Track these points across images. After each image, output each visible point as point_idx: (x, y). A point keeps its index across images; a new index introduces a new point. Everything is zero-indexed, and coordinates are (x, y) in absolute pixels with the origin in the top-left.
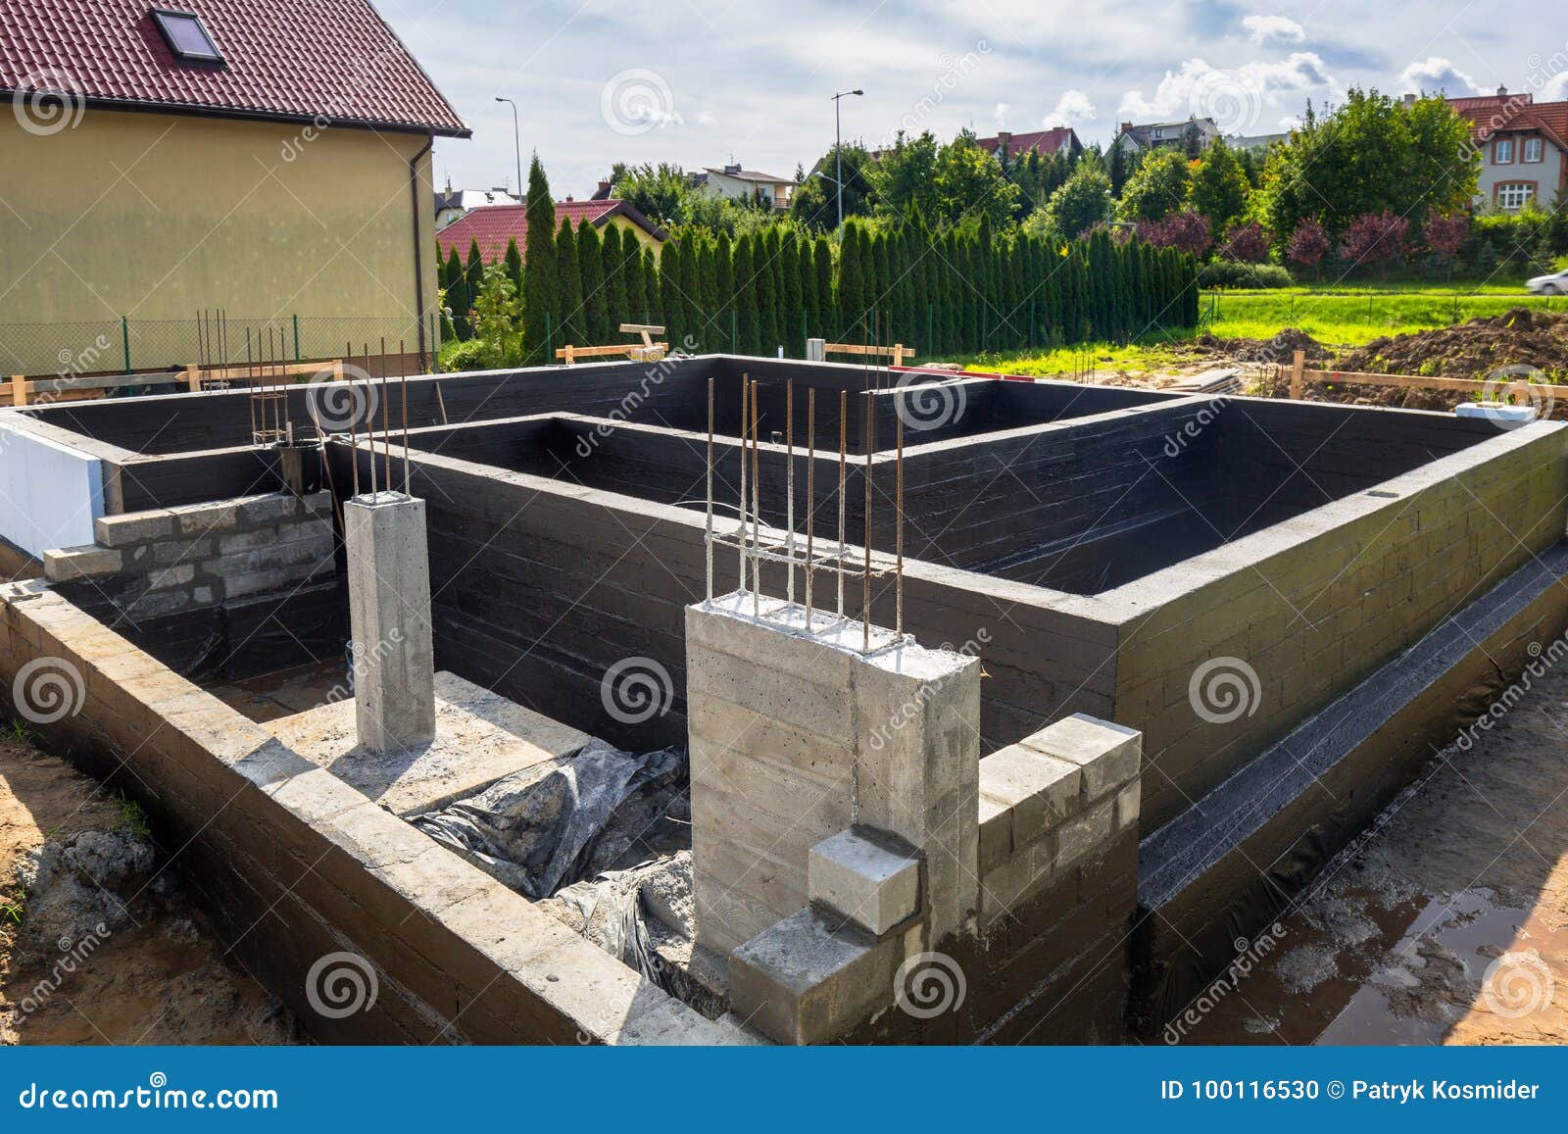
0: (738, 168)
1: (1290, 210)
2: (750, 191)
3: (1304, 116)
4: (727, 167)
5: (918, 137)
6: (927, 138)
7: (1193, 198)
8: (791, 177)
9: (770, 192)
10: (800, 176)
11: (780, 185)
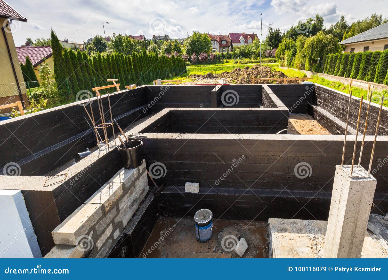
0: (68, 40)
1: (189, 52)
2: (73, 46)
3: (187, 35)
4: (64, 40)
5: (118, 35)
6: (120, 35)
7: (174, 50)
8: (82, 43)
9: (78, 46)
10: (84, 43)
11: (80, 45)
